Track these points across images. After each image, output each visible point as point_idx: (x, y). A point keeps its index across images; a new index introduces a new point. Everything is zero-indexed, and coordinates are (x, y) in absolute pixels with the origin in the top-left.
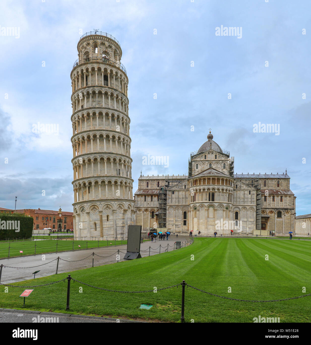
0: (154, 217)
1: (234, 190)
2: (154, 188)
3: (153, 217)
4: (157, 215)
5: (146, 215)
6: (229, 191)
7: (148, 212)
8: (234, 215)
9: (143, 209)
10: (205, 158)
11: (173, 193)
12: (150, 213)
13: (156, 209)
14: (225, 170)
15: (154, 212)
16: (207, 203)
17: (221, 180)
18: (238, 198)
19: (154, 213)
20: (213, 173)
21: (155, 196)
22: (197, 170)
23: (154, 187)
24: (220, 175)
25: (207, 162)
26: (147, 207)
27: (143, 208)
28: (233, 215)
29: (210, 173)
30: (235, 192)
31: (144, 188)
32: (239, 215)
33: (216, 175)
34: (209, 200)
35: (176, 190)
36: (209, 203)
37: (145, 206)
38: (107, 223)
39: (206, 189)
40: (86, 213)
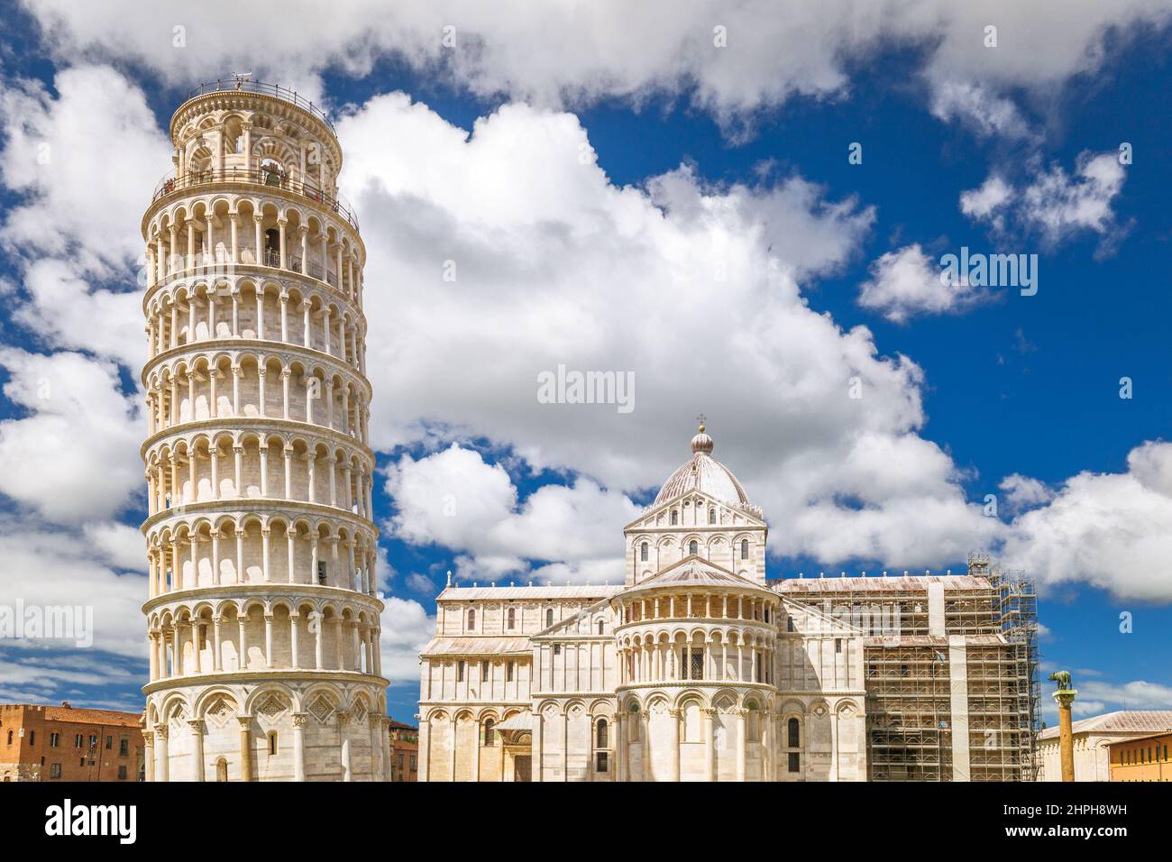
0: (495, 742)
1: (780, 637)
2: (494, 633)
3: (489, 740)
4: (504, 732)
5: (465, 733)
6: (759, 640)
7: (471, 723)
8: (785, 729)
9: (452, 710)
10: (674, 521)
11: (557, 651)
12: (480, 725)
13: (500, 711)
14: (745, 564)
15: (495, 722)
16: (676, 685)
17: (725, 599)
18: (797, 666)
19: (494, 728)
20: (696, 577)
21: (498, 664)
22: (644, 566)
23: (496, 629)
24: (721, 583)
25: (681, 536)
26: (467, 704)
27: (455, 708)
28: (779, 732)
29: (685, 576)
30: (787, 642)
31: (457, 633)
32: (801, 728)
33: (707, 581)
34: (684, 677)
35: (568, 641)
36: (683, 685)
37: (462, 699)
38: (268, 761)
39: (670, 635)
40: (189, 722)
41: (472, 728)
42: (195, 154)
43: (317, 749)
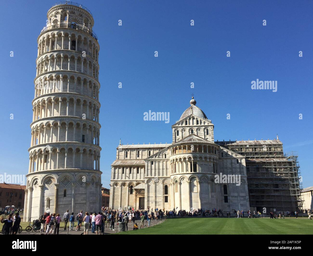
0: (133, 193)
1: (220, 159)
2: (133, 159)
3: (131, 192)
4: (136, 190)
5: (124, 190)
6: (214, 159)
7: (126, 187)
8: (223, 188)
10: (186, 124)
11: (152, 164)
12: (129, 188)
13: (135, 183)
14: (207, 137)
15: (133, 186)
16: (189, 174)
17: (203, 147)
18: (225, 168)
19: (133, 188)
20: (194, 140)
21: (134, 168)
22: (178, 137)
23: (134, 157)
24: (201, 142)
25: (189, 128)
26: (125, 181)
27: (121, 182)
28: (221, 189)
29: (190, 140)
30: (221, 160)
31: (122, 159)
32: (227, 188)
33: (197, 141)
34: (191, 171)
35: (155, 161)
36: (191, 174)
37: (124, 179)
38: (63, 199)
39: (187, 158)
40: (39, 186)
41: (126, 189)
42: (53, 21)
43: (79, 195)
